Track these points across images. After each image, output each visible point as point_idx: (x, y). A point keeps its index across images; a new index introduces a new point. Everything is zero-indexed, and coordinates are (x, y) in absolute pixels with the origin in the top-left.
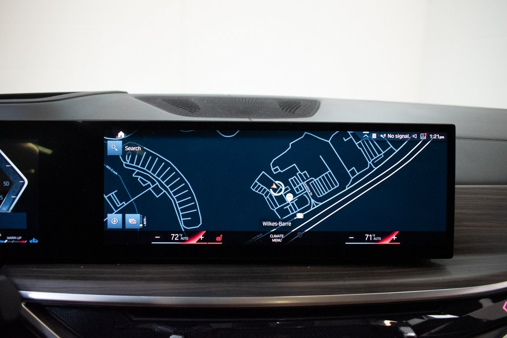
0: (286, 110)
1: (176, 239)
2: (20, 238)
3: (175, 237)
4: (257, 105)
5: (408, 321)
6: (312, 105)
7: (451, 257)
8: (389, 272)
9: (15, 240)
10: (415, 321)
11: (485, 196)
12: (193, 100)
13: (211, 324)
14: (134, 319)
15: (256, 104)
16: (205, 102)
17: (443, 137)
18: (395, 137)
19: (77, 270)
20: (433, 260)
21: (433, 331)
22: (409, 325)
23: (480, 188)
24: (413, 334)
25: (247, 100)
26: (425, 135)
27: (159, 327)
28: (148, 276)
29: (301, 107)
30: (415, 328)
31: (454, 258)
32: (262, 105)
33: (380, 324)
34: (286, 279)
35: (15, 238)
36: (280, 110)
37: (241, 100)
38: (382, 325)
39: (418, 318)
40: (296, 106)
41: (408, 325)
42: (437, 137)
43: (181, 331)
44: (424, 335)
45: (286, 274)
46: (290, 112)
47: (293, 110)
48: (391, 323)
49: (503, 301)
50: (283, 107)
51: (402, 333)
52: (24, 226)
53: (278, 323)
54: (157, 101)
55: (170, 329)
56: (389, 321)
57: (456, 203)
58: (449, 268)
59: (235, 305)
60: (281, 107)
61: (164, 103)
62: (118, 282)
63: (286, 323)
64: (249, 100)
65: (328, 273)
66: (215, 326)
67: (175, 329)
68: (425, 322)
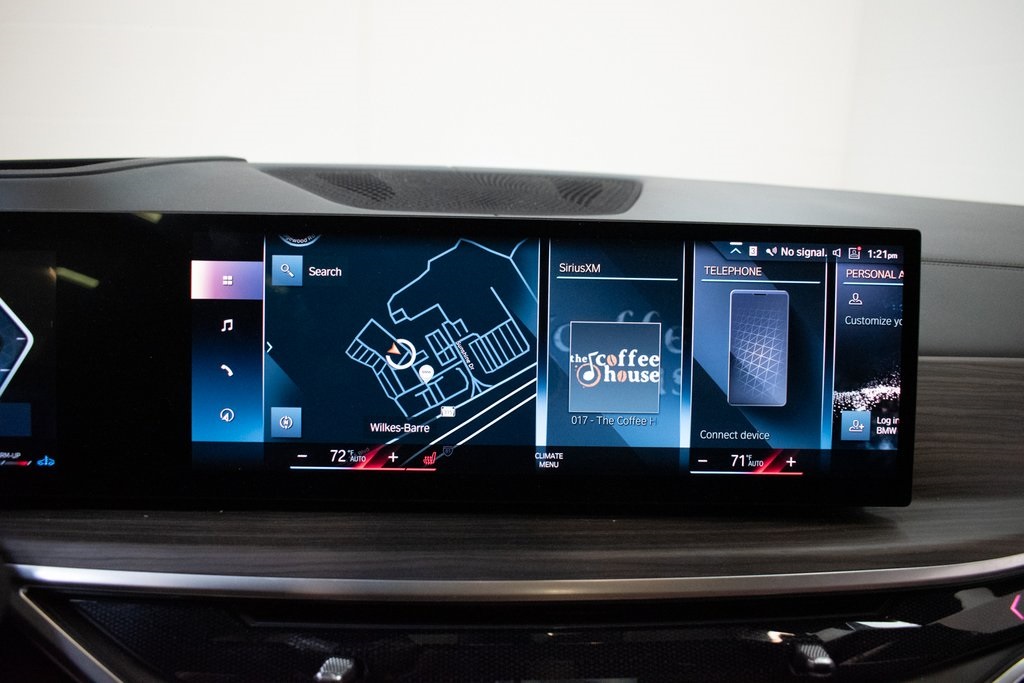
0: (573, 199)
1: (340, 460)
2: (18, 455)
3: (338, 455)
4: (513, 187)
5: (818, 634)
6: (627, 189)
7: (905, 502)
8: (779, 533)
9: (7, 459)
10: (831, 634)
11: (978, 380)
12: (380, 176)
13: (410, 636)
14: (252, 625)
15: (510, 185)
16: (406, 180)
17: (895, 256)
18: (796, 253)
19: (135, 522)
20: (870, 510)
21: (866, 654)
22: (819, 642)
23: (966, 363)
24: (826, 661)
25: (492, 179)
26: (857, 251)
27: (304, 641)
28: (279, 536)
29: (602, 194)
30: (830, 648)
31: (915, 505)
32: (524, 187)
33: (758, 639)
34: (568, 544)
35: (7, 455)
36: (560, 198)
37: (479, 178)
38: (764, 640)
39: (836, 628)
40: (591, 191)
41: (816, 642)
42: (883, 255)
43: (348, 650)
44: (849, 662)
45: (566, 533)
46: (579, 202)
47: (586, 199)
48: (782, 637)
49: (1011, 595)
50: (565, 192)
51: (804, 658)
52: (25, 430)
53: (550, 634)
54: (306, 178)
55: (325, 644)
56: (779, 633)
57: (918, 392)
58: (902, 526)
59: (459, 597)
60: (561, 192)
61: (321, 182)
62: (219, 547)
63: (565, 634)
64: (496, 178)
65: (654, 532)
66: (418, 640)
67: (337, 645)
68: (853, 634)
